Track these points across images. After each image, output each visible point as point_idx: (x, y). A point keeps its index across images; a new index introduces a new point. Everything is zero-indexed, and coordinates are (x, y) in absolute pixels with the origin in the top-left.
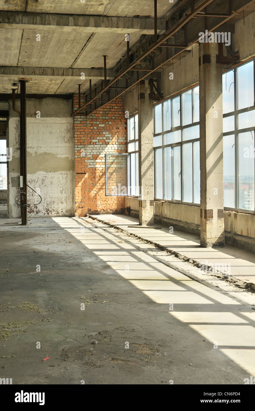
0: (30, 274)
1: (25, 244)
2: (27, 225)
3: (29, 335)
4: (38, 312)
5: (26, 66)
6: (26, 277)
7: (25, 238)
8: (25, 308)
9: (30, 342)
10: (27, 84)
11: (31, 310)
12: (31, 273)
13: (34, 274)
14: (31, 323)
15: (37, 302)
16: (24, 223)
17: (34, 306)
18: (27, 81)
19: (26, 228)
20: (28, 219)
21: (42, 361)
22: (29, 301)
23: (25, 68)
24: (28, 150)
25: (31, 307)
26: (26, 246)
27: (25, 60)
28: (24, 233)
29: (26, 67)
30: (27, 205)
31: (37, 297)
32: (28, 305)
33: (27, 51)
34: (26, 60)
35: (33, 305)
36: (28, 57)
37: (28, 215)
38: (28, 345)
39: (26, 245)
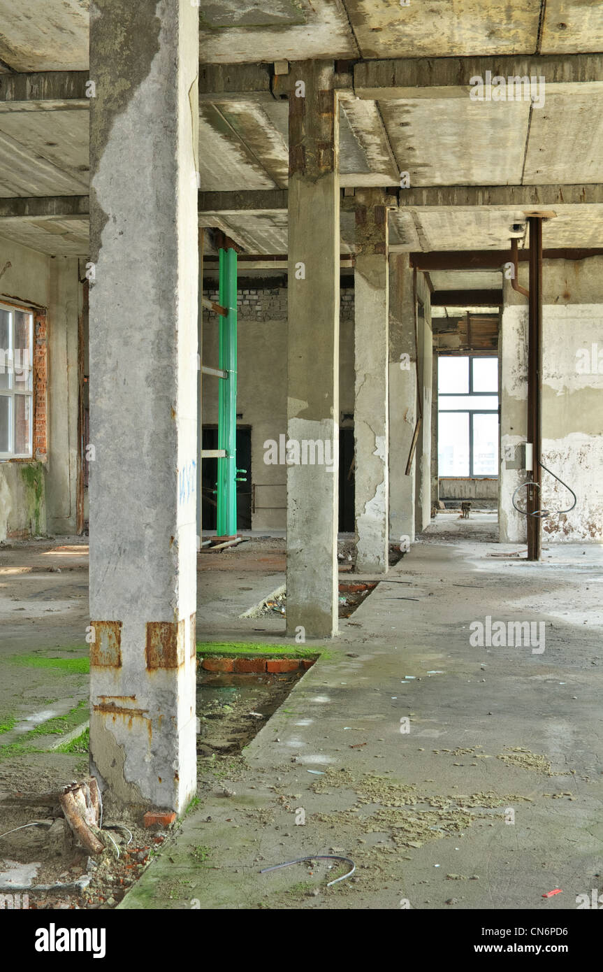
0: (536, 680)
1: (532, 605)
2: (540, 559)
3: (518, 829)
4: (544, 773)
5: (542, 183)
6: (525, 687)
7: (533, 592)
8: (516, 762)
9: (518, 847)
10: (544, 225)
11: (529, 767)
12: (539, 677)
13: (545, 681)
14: (527, 800)
15: (544, 749)
16: (534, 554)
17: (538, 758)
18: (546, 219)
19: (538, 567)
20: (542, 546)
21: (542, 898)
22: (526, 744)
23: (539, 188)
24: (546, 381)
25: (530, 760)
26: (533, 610)
27: (539, 169)
28: (532, 579)
29: (542, 186)
30: (542, 513)
31: (545, 737)
32: (523, 755)
33: (545, 148)
34: (542, 168)
35: (535, 755)
36: (545, 162)
37: (544, 536)
38: (511, 854)
39: (532, 607)
